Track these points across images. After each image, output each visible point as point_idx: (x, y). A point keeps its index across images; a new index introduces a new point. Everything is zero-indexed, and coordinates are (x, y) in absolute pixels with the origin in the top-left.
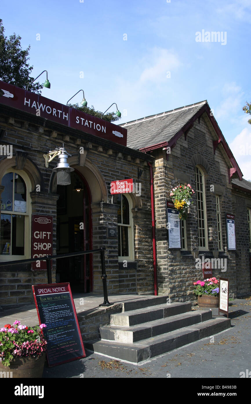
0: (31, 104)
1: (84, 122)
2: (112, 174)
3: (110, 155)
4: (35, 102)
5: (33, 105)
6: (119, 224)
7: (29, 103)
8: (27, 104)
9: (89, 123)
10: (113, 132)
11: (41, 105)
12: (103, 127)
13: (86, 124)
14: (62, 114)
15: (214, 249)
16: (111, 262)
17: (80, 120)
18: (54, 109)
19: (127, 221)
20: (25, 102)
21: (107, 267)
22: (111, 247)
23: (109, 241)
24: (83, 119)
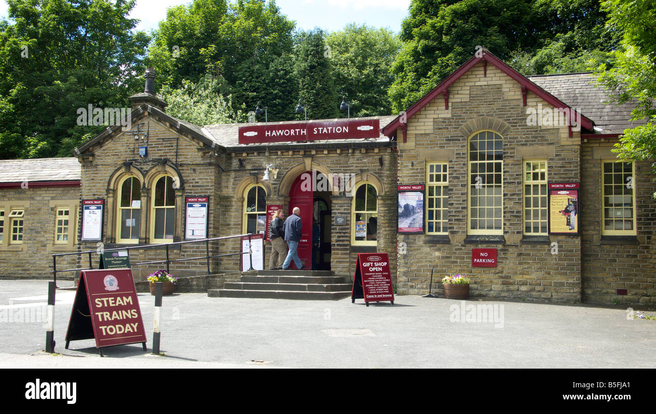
0: (271, 134)
1: (322, 130)
2: (344, 170)
4: (274, 131)
5: (273, 134)
7: (269, 133)
8: (268, 135)
9: (328, 130)
10: (359, 128)
11: (280, 131)
12: (344, 128)
13: (325, 131)
14: (300, 132)
15: (506, 232)
16: (337, 245)
17: (318, 130)
18: (292, 130)
20: (267, 133)
21: (334, 249)
22: (340, 233)
23: (338, 227)
24: (320, 129)
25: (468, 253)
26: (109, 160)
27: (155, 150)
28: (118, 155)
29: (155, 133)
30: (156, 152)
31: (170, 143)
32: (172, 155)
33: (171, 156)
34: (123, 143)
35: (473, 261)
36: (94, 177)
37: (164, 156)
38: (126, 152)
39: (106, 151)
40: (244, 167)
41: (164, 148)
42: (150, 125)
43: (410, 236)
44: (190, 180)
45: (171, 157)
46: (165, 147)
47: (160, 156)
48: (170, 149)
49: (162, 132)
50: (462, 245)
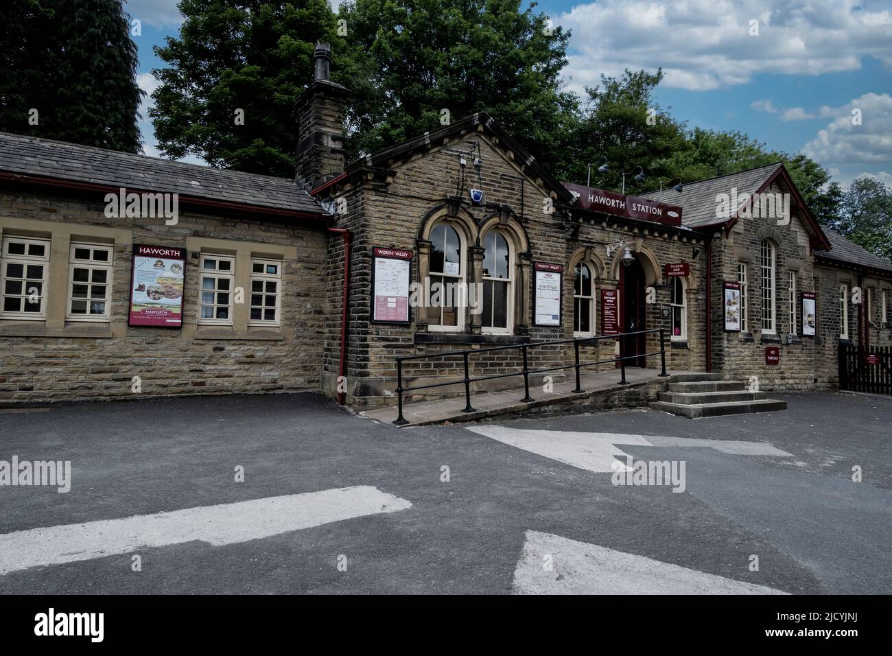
0: (594, 200)
1: (641, 207)
3: (665, 239)
4: (597, 197)
5: (596, 200)
6: (672, 304)
7: (593, 198)
9: (645, 208)
10: (669, 213)
11: (603, 198)
12: (658, 209)
13: (643, 209)
14: (619, 204)
15: (782, 333)
17: (637, 207)
18: (613, 200)
19: (680, 301)
20: (590, 198)
22: (664, 327)
23: (662, 321)
24: (639, 205)
25: (763, 351)
26: (416, 189)
27: (490, 190)
28: (433, 184)
29: (488, 162)
30: (493, 192)
31: (512, 185)
32: (514, 203)
33: (512, 203)
34: (439, 164)
35: (767, 358)
36: (392, 213)
37: (503, 201)
38: (447, 182)
39: (411, 173)
40: (577, 236)
41: (502, 190)
42: (481, 148)
43: (732, 334)
44: (536, 244)
45: (512, 205)
46: (503, 188)
47: (498, 200)
48: (510, 193)
49: (498, 164)
50: (761, 344)
